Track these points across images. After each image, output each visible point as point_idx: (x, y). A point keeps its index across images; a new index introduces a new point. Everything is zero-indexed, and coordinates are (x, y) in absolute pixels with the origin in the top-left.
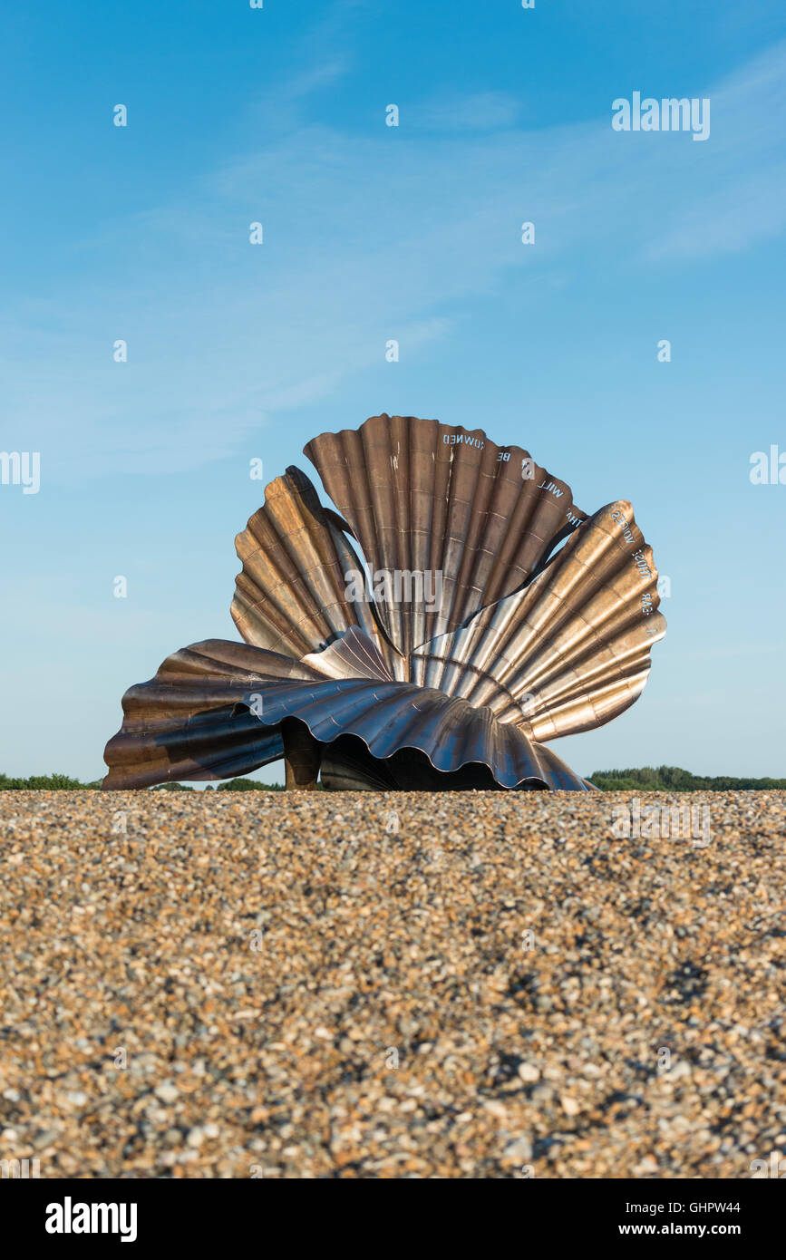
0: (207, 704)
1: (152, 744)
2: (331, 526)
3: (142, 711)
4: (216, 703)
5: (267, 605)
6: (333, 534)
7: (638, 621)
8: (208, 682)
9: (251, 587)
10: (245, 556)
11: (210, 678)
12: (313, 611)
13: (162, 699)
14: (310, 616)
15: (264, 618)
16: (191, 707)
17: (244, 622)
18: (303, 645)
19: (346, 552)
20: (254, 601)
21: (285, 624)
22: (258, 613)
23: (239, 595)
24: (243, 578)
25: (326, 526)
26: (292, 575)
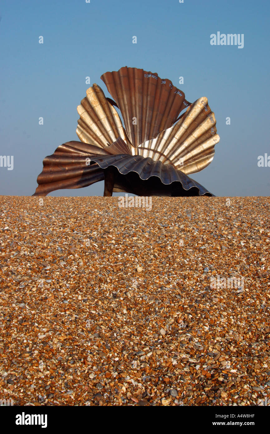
6: (110, 106)
7: (209, 137)
9: (83, 124)
12: (104, 132)
13: (57, 161)
15: (88, 134)
16: (67, 163)
17: (81, 136)
18: (101, 144)
20: (84, 129)
21: (95, 137)
24: (80, 121)
25: (107, 104)
26: (96, 120)
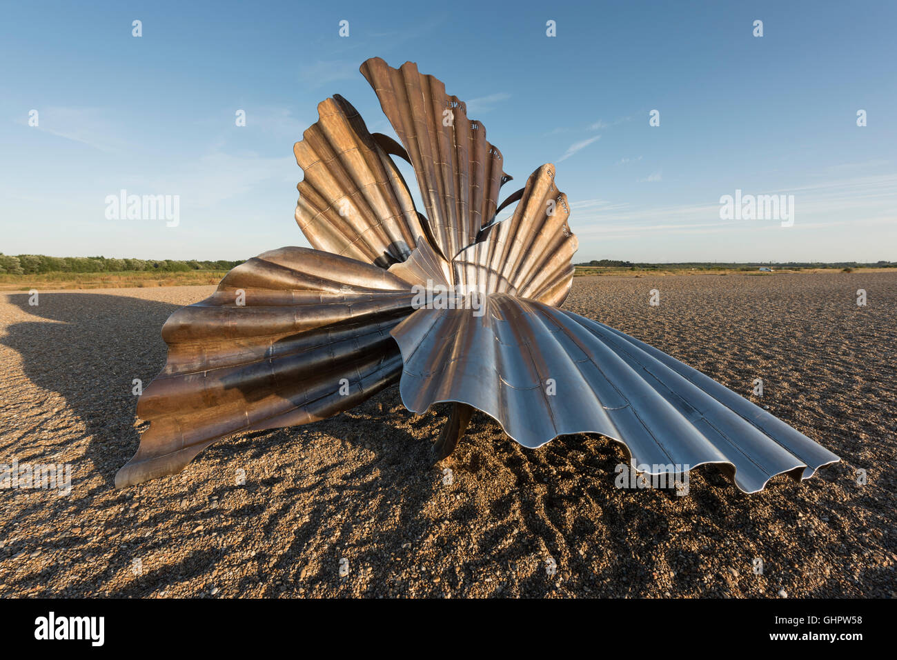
0: (295, 327)
1: (217, 385)
2: (379, 150)
3: (199, 342)
4: (307, 325)
5: (331, 213)
6: (381, 156)
7: (564, 240)
8: (291, 299)
9: (314, 196)
10: (306, 166)
11: (295, 294)
12: (374, 222)
13: (229, 323)
14: (372, 227)
15: (331, 226)
16: (272, 332)
17: (311, 229)
18: (369, 252)
19: (394, 174)
20: (320, 210)
21: (350, 233)
22: (325, 221)
23: (303, 201)
24: (304, 186)
25: (375, 151)
26: (350, 189)
